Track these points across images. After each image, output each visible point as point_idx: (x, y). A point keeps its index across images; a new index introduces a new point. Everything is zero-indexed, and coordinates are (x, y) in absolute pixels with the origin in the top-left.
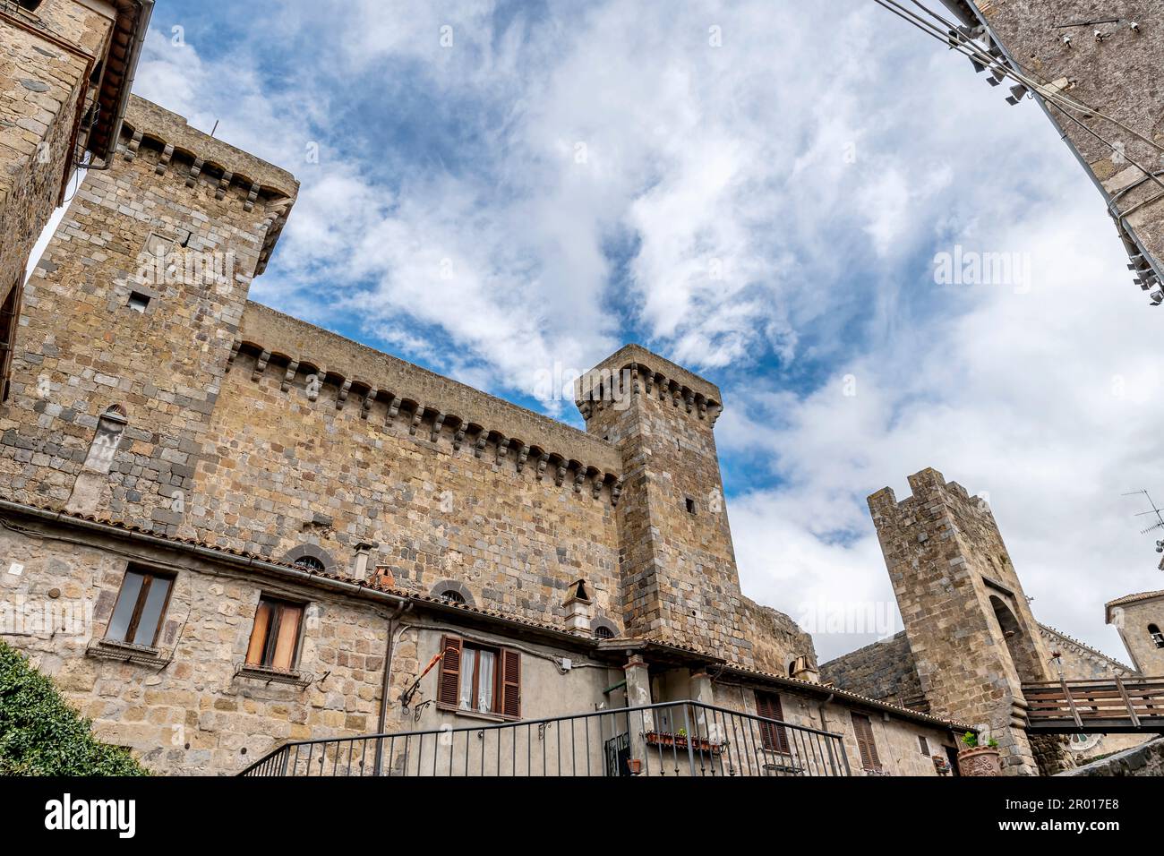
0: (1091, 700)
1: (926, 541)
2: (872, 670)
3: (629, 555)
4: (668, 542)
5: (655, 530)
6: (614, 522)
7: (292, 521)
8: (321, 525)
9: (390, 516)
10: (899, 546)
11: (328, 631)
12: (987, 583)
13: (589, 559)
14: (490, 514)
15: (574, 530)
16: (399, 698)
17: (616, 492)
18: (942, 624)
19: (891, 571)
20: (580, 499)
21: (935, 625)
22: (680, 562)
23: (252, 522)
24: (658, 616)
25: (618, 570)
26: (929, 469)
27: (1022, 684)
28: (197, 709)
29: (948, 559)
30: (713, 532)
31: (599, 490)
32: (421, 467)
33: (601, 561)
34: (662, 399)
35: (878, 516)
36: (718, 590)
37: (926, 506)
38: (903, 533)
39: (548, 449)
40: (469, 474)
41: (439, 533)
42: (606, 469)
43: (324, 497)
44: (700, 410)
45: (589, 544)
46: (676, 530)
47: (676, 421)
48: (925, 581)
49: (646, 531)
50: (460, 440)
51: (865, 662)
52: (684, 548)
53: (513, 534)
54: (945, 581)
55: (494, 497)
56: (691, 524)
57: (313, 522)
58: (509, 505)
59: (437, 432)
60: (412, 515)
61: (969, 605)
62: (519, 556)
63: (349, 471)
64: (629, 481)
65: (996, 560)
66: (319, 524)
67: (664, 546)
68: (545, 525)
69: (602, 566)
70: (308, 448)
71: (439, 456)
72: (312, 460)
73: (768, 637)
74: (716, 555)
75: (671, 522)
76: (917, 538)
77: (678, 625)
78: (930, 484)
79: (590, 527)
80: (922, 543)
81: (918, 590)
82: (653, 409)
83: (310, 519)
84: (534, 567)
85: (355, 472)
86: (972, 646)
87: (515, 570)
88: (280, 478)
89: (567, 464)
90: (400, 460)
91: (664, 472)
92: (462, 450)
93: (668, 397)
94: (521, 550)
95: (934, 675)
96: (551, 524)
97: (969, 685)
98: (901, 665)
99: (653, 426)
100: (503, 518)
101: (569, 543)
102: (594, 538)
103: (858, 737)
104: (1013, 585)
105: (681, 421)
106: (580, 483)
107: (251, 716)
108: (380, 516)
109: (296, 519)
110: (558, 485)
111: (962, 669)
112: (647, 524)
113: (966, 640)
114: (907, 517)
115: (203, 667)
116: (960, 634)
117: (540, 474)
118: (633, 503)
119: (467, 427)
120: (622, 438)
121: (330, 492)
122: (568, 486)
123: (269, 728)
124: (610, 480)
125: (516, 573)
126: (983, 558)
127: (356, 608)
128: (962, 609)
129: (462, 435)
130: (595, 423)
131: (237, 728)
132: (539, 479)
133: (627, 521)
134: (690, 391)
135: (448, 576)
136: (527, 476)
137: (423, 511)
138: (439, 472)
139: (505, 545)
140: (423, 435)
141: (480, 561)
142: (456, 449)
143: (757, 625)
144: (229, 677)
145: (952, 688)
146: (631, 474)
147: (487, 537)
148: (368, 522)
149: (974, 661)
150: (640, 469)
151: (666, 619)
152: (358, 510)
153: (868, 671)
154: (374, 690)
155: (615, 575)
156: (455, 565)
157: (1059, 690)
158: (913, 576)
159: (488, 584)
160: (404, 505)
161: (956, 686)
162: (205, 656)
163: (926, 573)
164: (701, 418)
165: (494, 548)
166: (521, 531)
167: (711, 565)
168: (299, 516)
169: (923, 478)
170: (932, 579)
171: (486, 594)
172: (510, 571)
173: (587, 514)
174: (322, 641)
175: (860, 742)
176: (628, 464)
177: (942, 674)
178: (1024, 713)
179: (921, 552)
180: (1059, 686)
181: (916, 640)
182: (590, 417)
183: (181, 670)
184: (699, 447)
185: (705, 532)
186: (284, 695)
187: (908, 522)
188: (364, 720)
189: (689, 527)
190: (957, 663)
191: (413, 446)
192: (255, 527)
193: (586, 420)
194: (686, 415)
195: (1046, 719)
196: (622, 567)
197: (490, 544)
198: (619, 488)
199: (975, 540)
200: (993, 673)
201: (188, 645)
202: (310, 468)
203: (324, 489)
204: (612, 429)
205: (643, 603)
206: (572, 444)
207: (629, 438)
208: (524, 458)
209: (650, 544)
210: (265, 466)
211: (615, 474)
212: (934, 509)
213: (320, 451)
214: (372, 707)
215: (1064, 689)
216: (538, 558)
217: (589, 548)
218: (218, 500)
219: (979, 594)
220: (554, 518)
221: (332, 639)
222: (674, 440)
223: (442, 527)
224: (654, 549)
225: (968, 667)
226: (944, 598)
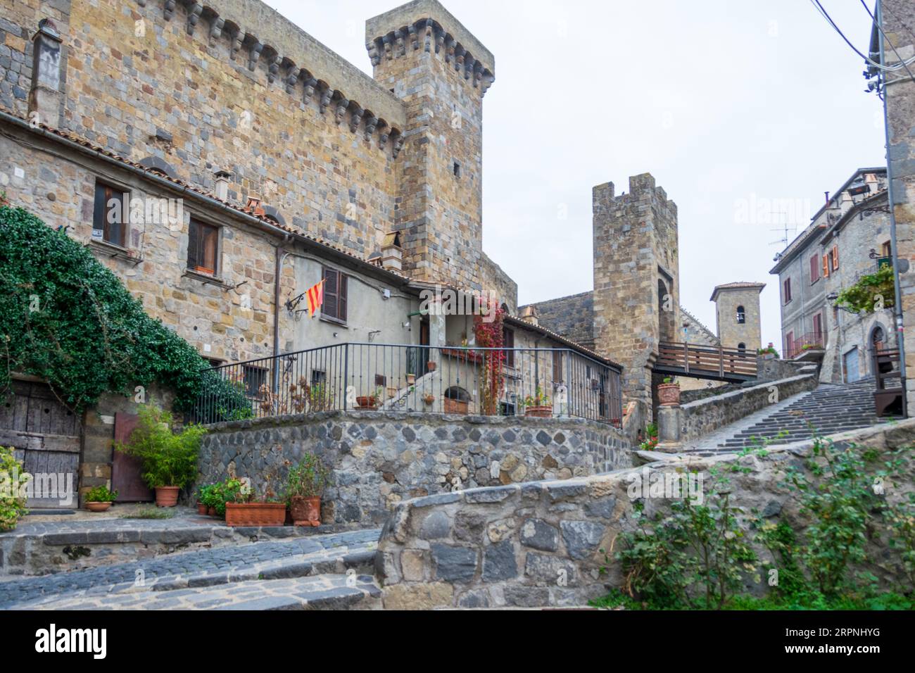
0: (698, 357)
1: (628, 231)
2: (555, 316)
3: (404, 205)
4: (437, 200)
5: (429, 188)
6: (393, 172)
7: (139, 133)
8: (163, 140)
9: (218, 140)
10: (607, 232)
11: (238, 251)
12: (660, 270)
13: (372, 203)
14: (298, 151)
15: (363, 176)
16: (285, 304)
17: (398, 146)
18: (620, 294)
19: (595, 249)
20: (369, 148)
21: (616, 294)
22: (444, 218)
23: (105, 127)
24: (423, 259)
25: (393, 215)
26: (648, 174)
27: (660, 341)
28: (162, 296)
29: (639, 248)
30: (470, 195)
31: (385, 142)
32: (242, 95)
33: (381, 206)
34: (447, 61)
35: (597, 204)
36: (467, 243)
37: (636, 204)
38: (613, 222)
39: (349, 96)
40: (281, 109)
41: (259, 162)
42: (393, 124)
43: (163, 113)
44: (476, 78)
45: (373, 190)
46: (444, 190)
47: (456, 86)
48: (619, 262)
49: (421, 188)
50: (275, 73)
51: (551, 310)
52: (448, 206)
53: (316, 172)
54: (632, 264)
55: (301, 135)
56: (455, 186)
57: (157, 136)
58: (314, 145)
59: (255, 61)
60: (237, 142)
61: (644, 284)
62: (320, 192)
63: (181, 90)
64: (411, 138)
65: (669, 253)
66: (160, 138)
67: (433, 202)
68: (341, 168)
69: (381, 210)
70: (144, 59)
71: (256, 86)
72: (150, 72)
73: (492, 284)
74: (469, 215)
75: (442, 182)
76: (622, 228)
77: (436, 267)
78: (644, 186)
79: (375, 175)
80: (624, 232)
81: (611, 267)
82: (438, 71)
83: (154, 133)
84: (331, 204)
85: (187, 90)
86: (637, 312)
87: (317, 204)
88: (123, 87)
89: (362, 113)
90: (224, 85)
91: (441, 136)
92: (275, 83)
93: (452, 59)
94: (322, 188)
95: (604, 328)
96: (345, 167)
97: (626, 338)
98: (577, 316)
99: (437, 88)
100: (309, 156)
101: (358, 187)
102: (377, 185)
103: (554, 362)
104: (674, 273)
105: (459, 87)
106: (371, 133)
107: (196, 305)
108: (211, 138)
109: (142, 131)
110: (353, 131)
111: (624, 326)
112: (423, 181)
113: (634, 308)
114: (619, 209)
115: (161, 267)
116: (630, 303)
117: (339, 119)
118: (412, 159)
119: (281, 61)
120: (408, 94)
121: (168, 108)
122: (360, 133)
123: (208, 314)
124: (395, 133)
125: (318, 207)
126: (662, 251)
127: (254, 234)
128: (638, 286)
129: (277, 68)
130: (382, 71)
131: (189, 313)
132: (338, 123)
133: (405, 174)
134: (471, 57)
135: (267, 202)
136: (328, 119)
137: (245, 139)
138: (257, 102)
139: (310, 181)
140: (242, 62)
141: (290, 192)
142: (271, 81)
143: (487, 273)
144: (178, 276)
145: (614, 338)
146: (414, 132)
147: (296, 171)
148: (202, 143)
149: (634, 323)
150: (422, 129)
151: (429, 262)
152: (193, 130)
153: (552, 316)
154: (269, 296)
155: (391, 220)
156: (272, 194)
157: (682, 349)
158: (611, 256)
159: (297, 214)
160: (230, 131)
161: (617, 337)
162: (161, 260)
163: (620, 256)
164: (475, 86)
165: (301, 183)
166: (322, 171)
167: (465, 223)
168: (144, 128)
169: (641, 181)
170: (623, 261)
171: (295, 221)
172: (313, 204)
173: (374, 162)
174: (234, 257)
175: (554, 366)
176: (412, 121)
177: (610, 327)
178: (654, 360)
179: (622, 239)
180: (683, 346)
181: (599, 303)
182: (378, 63)
183: (147, 268)
184: (470, 115)
185: (464, 194)
186: (214, 293)
187: (618, 214)
188: (265, 316)
189: (454, 188)
190: (623, 322)
191: (234, 73)
192: (109, 134)
193: (374, 66)
194: (464, 81)
195: (665, 365)
196: (397, 214)
197: (299, 178)
198: (401, 143)
199: (661, 237)
200: (645, 332)
201: (148, 249)
202: (147, 81)
203: (161, 105)
204: (399, 83)
205: (412, 246)
206: (368, 94)
207: (414, 96)
208: (328, 101)
209: (424, 199)
210: (109, 73)
211: (399, 130)
212: (642, 207)
213: (154, 65)
214: (269, 309)
215: (686, 349)
216: (334, 196)
217: (373, 193)
218: (73, 101)
219: (653, 277)
220: (348, 162)
221: (240, 257)
222: (452, 105)
223: (260, 157)
224: (427, 204)
225: (629, 326)
226: (628, 276)
